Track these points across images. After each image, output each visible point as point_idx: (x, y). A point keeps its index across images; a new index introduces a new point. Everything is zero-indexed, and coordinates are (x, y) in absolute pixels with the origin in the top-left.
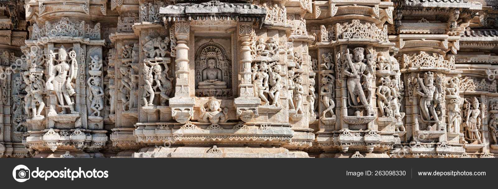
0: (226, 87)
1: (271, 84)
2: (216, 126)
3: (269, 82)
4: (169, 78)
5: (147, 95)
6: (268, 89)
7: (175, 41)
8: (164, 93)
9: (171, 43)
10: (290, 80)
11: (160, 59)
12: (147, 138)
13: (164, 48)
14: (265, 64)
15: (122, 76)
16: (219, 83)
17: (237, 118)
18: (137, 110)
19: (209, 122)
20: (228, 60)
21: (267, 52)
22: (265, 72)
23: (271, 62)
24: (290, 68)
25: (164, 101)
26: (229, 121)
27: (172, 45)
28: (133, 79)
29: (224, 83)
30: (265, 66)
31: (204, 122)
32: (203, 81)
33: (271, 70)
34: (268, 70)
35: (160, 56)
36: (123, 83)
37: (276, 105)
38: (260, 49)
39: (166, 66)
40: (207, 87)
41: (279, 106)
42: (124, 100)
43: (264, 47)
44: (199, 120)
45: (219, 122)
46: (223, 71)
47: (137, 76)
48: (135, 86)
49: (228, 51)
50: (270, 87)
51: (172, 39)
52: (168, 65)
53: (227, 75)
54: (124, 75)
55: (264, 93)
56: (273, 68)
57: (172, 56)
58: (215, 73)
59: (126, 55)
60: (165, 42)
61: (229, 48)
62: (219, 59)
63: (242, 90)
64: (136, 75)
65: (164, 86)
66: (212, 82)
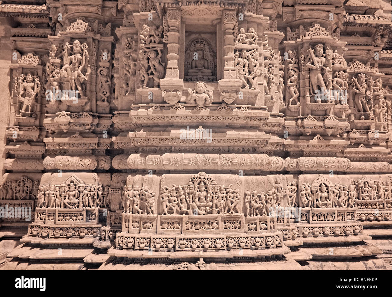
0: (211, 74)
1: (251, 70)
2: (202, 107)
3: (249, 68)
4: (162, 63)
5: (142, 78)
6: (248, 74)
7: (168, 28)
8: (157, 76)
9: (164, 30)
10: (265, 69)
11: (154, 45)
12: (141, 118)
13: (158, 35)
14: (245, 51)
15: (124, 65)
16: (206, 71)
17: (221, 101)
18: (134, 94)
19: (196, 104)
20: (213, 52)
21: (248, 41)
22: (246, 58)
23: (250, 50)
24: (265, 58)
25: (157, 84)
26: (213, 103)
27: (165, 32)
28: (132, 66)
29: (210, 71)
30: (245, 53)
31: (191, 104)
32: (192, 68)
33: (250, 56)
34: (248, 57)
35: (155, 42)
36: (125, 72)
37: (255, 89)
38: (242, 38)
39: (160, 53)
40: (195, 74)
41: (257, 90)
42: (124, 86)
43: (244, 36)
44: (187, 102)
45: (205, 103)
46: (209, 61)
47: (136, 63)
48: (133, 72)
49: (213, 45)
50: (250, 73)
51: (165, 26)
52: (161, 51)
53: (212, 65)
54: (126, 64)
55: (244, 78)
56: (252, 56)
57: (164, 41)
58: (203, 62)
59: (128, 47)
60: (159, 30)
61: (214, 42)
62: (206, 50)
63: (226, 72)
64: (134, 63)
65: (157, 70)
66: (200, 70)
